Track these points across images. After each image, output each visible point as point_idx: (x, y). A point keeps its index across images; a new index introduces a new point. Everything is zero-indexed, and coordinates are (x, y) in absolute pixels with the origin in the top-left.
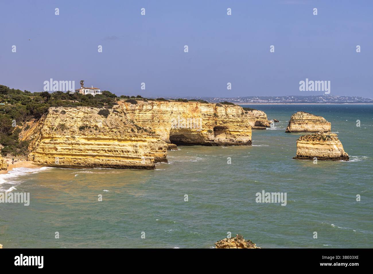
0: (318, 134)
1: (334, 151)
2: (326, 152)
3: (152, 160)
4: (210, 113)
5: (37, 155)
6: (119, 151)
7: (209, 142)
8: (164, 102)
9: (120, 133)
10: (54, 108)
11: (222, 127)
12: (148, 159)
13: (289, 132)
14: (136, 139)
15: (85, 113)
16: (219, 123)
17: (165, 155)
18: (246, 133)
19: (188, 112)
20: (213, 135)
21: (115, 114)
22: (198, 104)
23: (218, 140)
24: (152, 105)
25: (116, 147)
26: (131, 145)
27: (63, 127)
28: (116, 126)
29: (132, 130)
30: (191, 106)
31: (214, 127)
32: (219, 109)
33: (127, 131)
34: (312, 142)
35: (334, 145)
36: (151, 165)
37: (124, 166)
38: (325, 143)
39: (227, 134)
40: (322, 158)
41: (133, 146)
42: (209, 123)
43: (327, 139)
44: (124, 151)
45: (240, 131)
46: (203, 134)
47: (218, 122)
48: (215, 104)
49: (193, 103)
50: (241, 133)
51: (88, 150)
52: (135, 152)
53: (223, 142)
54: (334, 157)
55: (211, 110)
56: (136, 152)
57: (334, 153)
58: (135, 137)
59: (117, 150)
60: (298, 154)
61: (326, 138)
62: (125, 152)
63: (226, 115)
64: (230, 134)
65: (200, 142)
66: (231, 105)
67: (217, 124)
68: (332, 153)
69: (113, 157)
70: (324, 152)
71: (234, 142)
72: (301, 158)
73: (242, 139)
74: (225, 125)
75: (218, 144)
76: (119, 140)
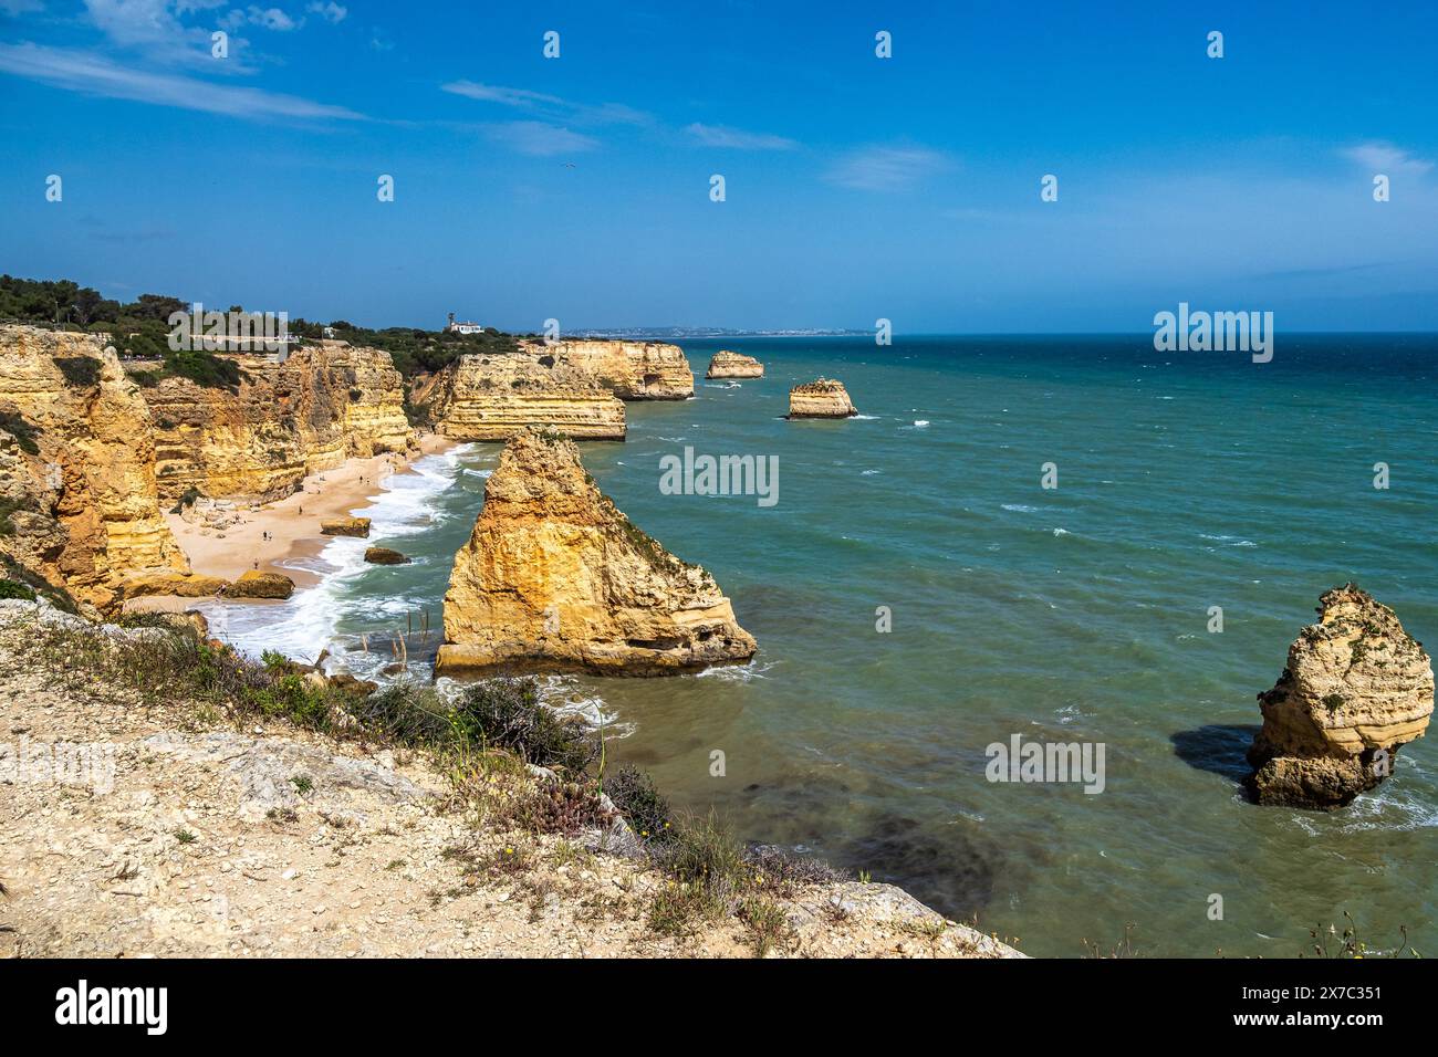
0: (818, 384)
1: (840, 405)
2: (829, 407)
3: (622, 428)
4: (639, 355)
5: (449, 425)
6: (572, 417)
7: (639, 397)
8: (580, 342)
9: (574, 390)
10: (470, 356)
11: (654, 375)
12: (617, 427)
13: (710, 378)
14: (597, 398)
15: (518, 362)
16: (651, 370)
18: (687, 383)
19: (610, 355)
20: (644, 386)
21: (563, 362)
22: (622, 344)
23: (648, 394)
24: (566, 346)
25: (568, 410)
26: (589, 407)
27: (487, 384)
28: (566, 380)
29: (590, 385)
30: (614, 346)
31: (644, 375)
32: (650, 350)
33: (583, 387)
34: (810, 394)
35: (840, 398)
36: (621, 434)
38: (828, 395)
39: (662, 384)
40: (825, 415)
41: (594, 408)
42: (638, 370)
43: (830, 389)
44: (580, 415)
45: (679, 379)
46: (631, 385)
47: (649, 368)
48: (645, 344)
49: (616, 344)
50: (679, 382)
51: (527, 416)
52: (596, 416)
53: (656, 395)
54: (839, 413)
55: (639, 353)
56: (598, 417)
58: (594, 395)
59: (570, 414)
60: (792, 411)
62: (582, 417)
63: (659, 359)
64: (666, 384)
65: (626, 397)
66: (665, 345)
67: (648, 371)
68: (838, 409)
69: (565, 424)
70: (827, 407)
71: (670, 396)
72: (797, 416)
73: (682, 391)
74: (659, 372)
75: (651, 398)
76: (571, 400)
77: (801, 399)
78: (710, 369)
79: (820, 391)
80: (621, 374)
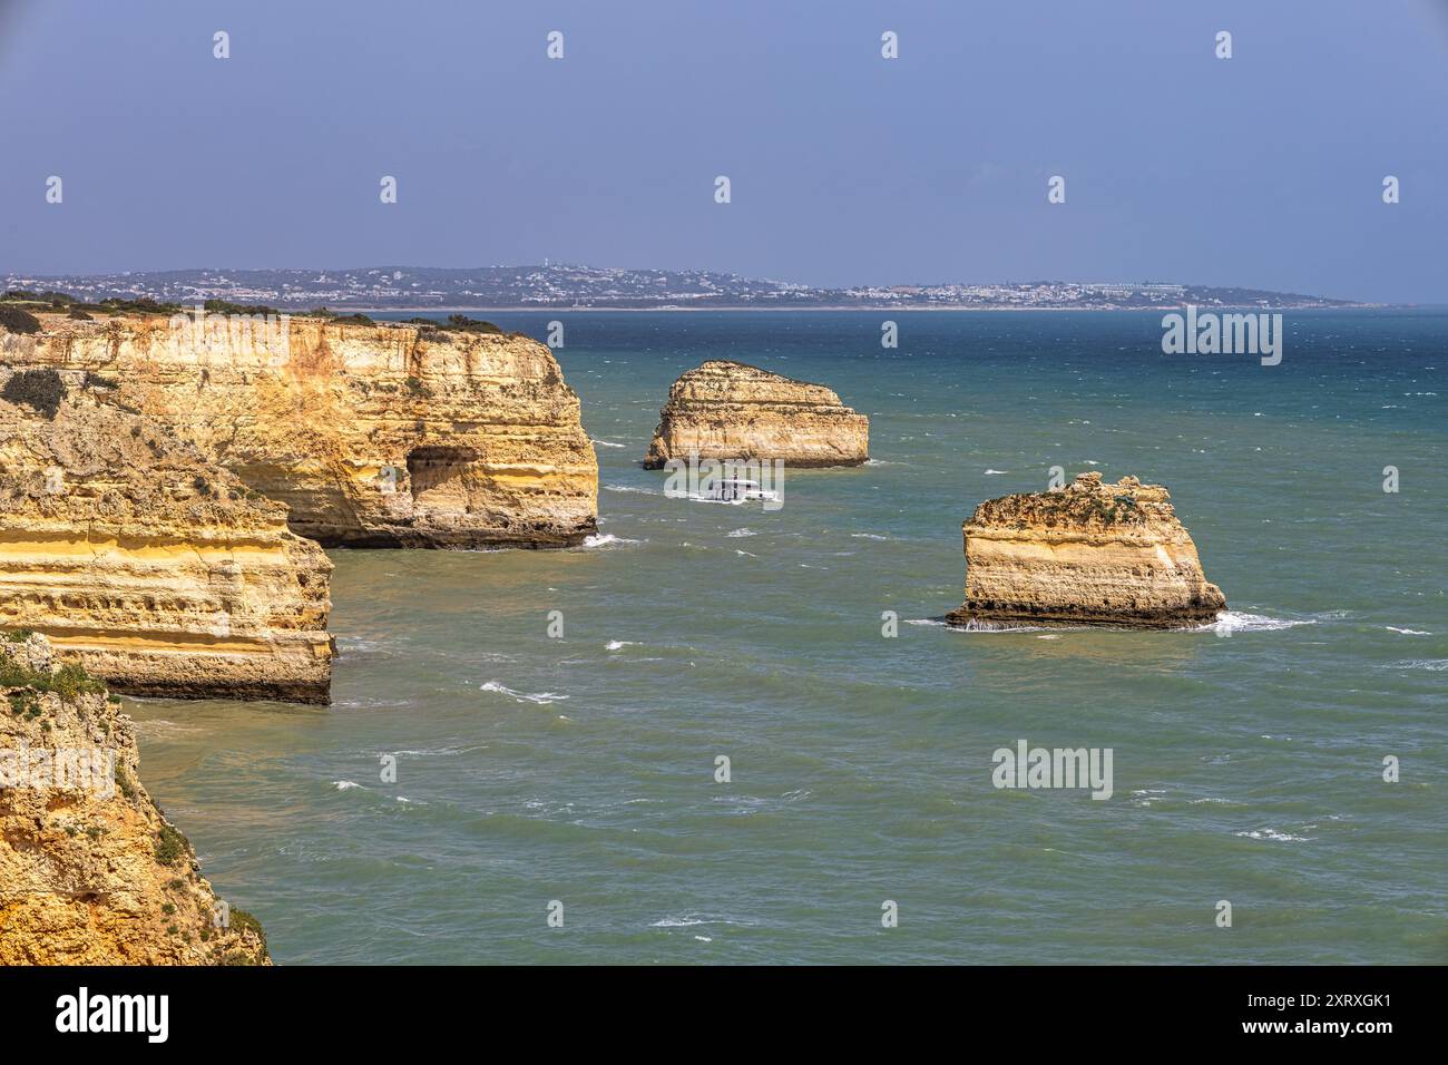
0: (1074, 492)
1: (1161, 576)
2: (1117, 582)
3: (318, 650)
4: (390, 375)
6: (127, 604)
7: (387, 532)
8: (165, 320)
9: (135, 501)
11: (447, 448)
12: (297, 645)
14: (223, 536)
16: (436, 430)
17: (322, 615)
18: (574, 481)
19: (282, 373)
20: (409, 491)
21: (98, 396)
22: (328, 328)
23: (424, 521)
24: (114, 336)
25: (112, 579)
26: (193, 570)
28: (109, 463)
29: (201, 486)
30: (294, 337)
31: (408, 450)
32: (435, 354)
33: (173, 492)
34: (1041, 530)
35: (1157, 546)
36: (312, 675)
37: (160, 685)
38: (1111, 536)
39: (476, 485)
40: (1101, 613)
41: (210, 573)
42: (385, 429)
43: (1119, 514)
44: (157, 599)
45: (541, 468)
46: (360, 488)
47: (429, 425)
48: (415, 332)
49: (303, 326)
50: (544, 480)
52: (219, 604)
53: (455, 527)
54: (1161, 605)
55: (392, 363)
56: (228, 606)
57: (1158, 585)
58: (214, 522)
59: (119, 594)
60: (976, 593)
61: (1114, 510)
62: (164, 605)
63: (468, 388)
64: (492, 486)
65: (339, 532)
66: (494, 336)
67: (424, 435)
68: (1150, 589)
69: (94, 633)
70: (1109, 581)
71: (510, 529)
72: (991, 613)
73: (553, 511)
74: (465, 438)
75: (432, 540)
76: (128, 542)
77: (1008, 549)
78: (665, 430)
79: (1084, 519)
80: (319, 445)
